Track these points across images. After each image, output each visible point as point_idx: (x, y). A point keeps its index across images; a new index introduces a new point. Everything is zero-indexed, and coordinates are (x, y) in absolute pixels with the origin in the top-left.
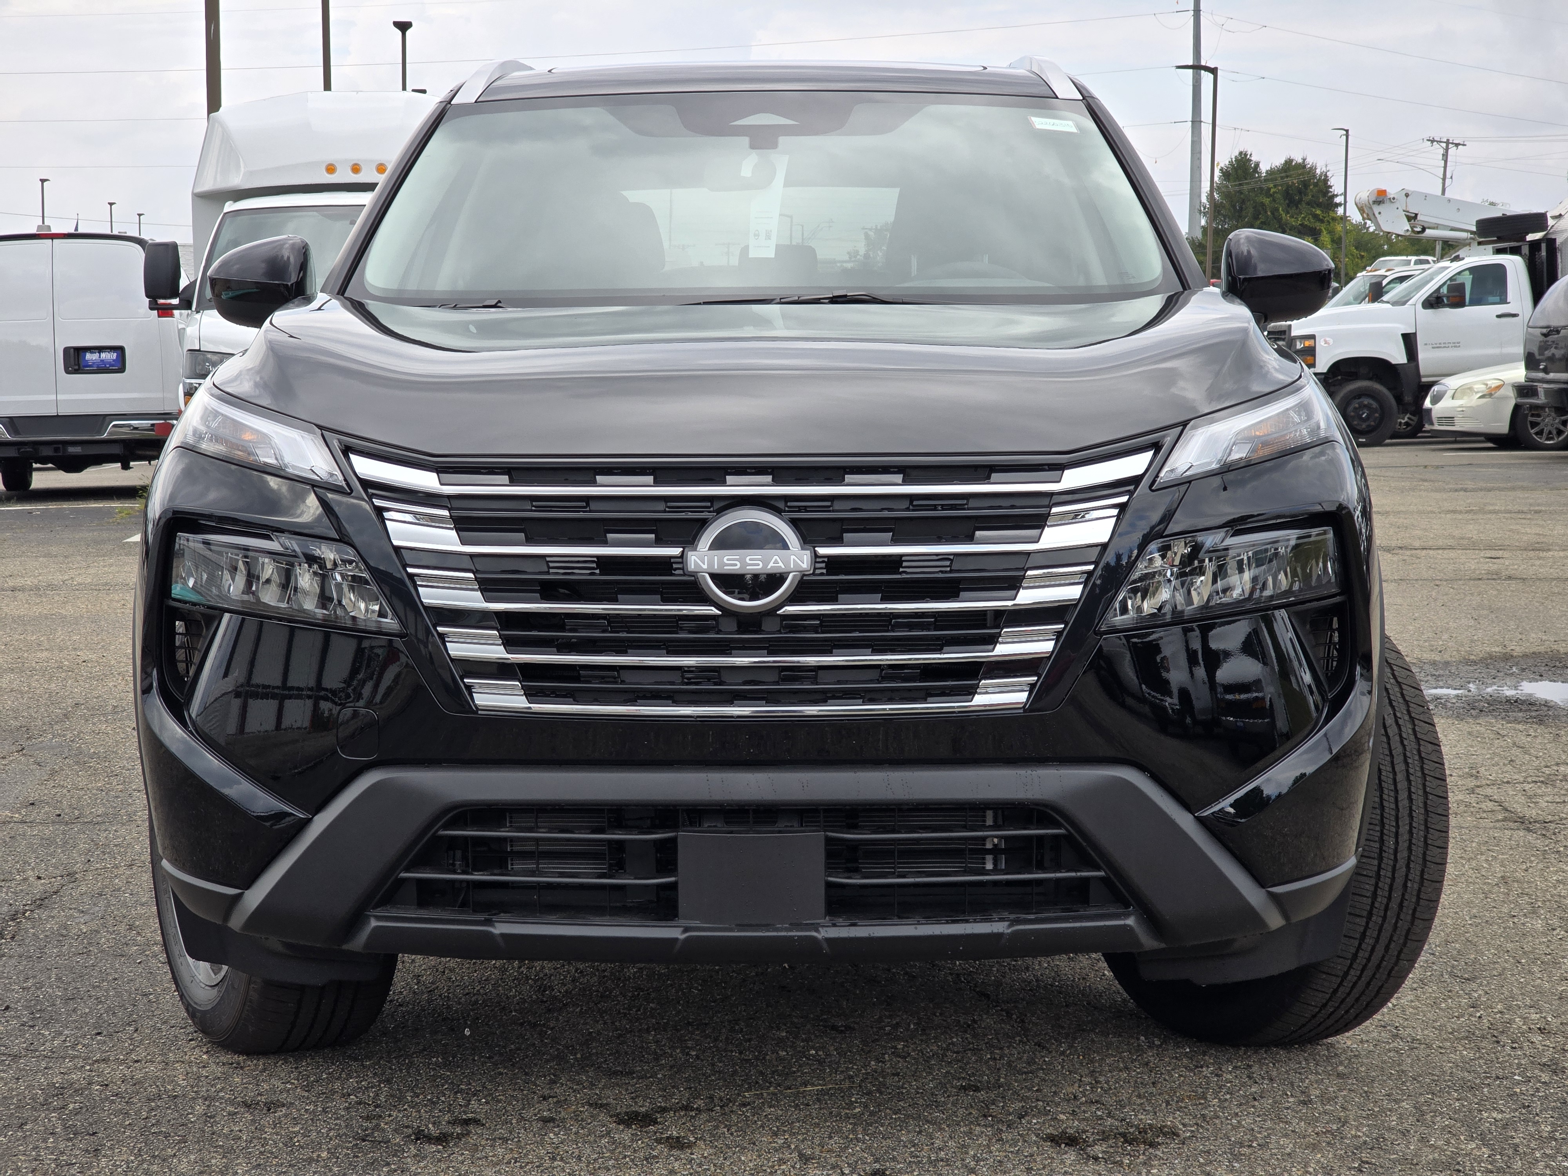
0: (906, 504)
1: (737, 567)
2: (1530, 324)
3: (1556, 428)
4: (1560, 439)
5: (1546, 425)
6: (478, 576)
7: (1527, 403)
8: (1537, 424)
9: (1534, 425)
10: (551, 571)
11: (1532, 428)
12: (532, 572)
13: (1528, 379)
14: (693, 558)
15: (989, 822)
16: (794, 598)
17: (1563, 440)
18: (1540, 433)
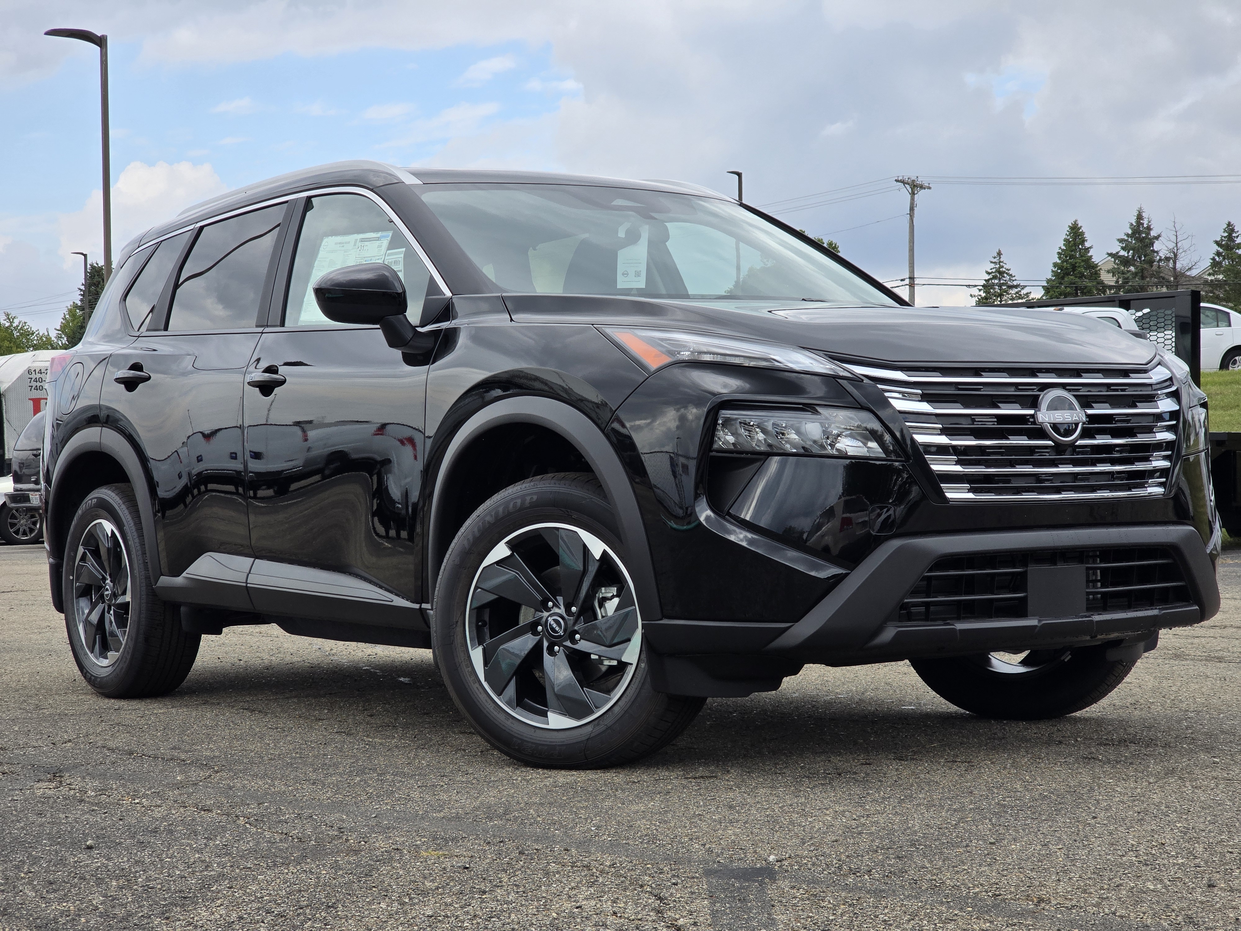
1: (1061, 420)
2: (16, 449)
3: (29, 528)
4: (32, 535)
5: (22, 525)
6: (944, 426)
7: (24, 507)
8: (15, 524)
9: (13, 525)
10: (975, 423)
11: (11, 529)
12: (965, 424)
13: (16, 490)
16: (1083, 436)
17: (34, 536)
18: (17, 532)
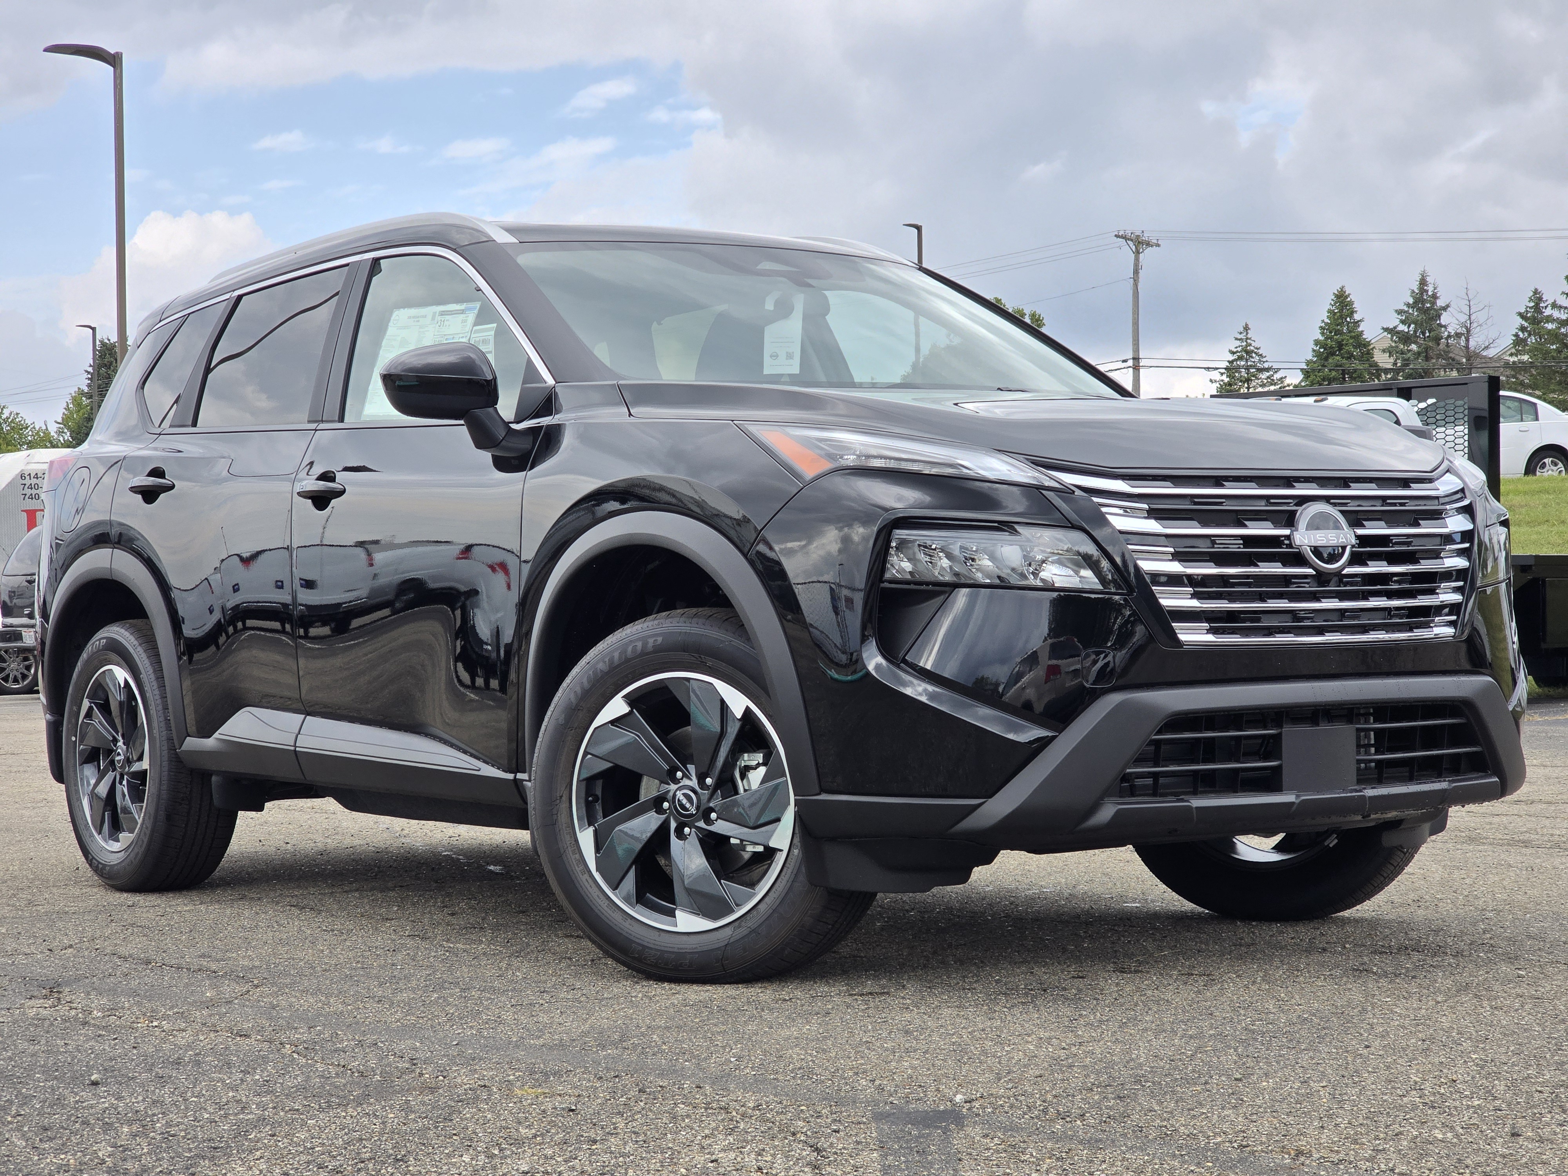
0: (1379, 502)
1: (1324, 542)
6: (1177, 550)
8: (4, 669)
10: (1216, 546)
12: (1204, 547)
14: (1298, 536)
15: (1372, 721)
16: (1351, 562)
18: (6, 679)
